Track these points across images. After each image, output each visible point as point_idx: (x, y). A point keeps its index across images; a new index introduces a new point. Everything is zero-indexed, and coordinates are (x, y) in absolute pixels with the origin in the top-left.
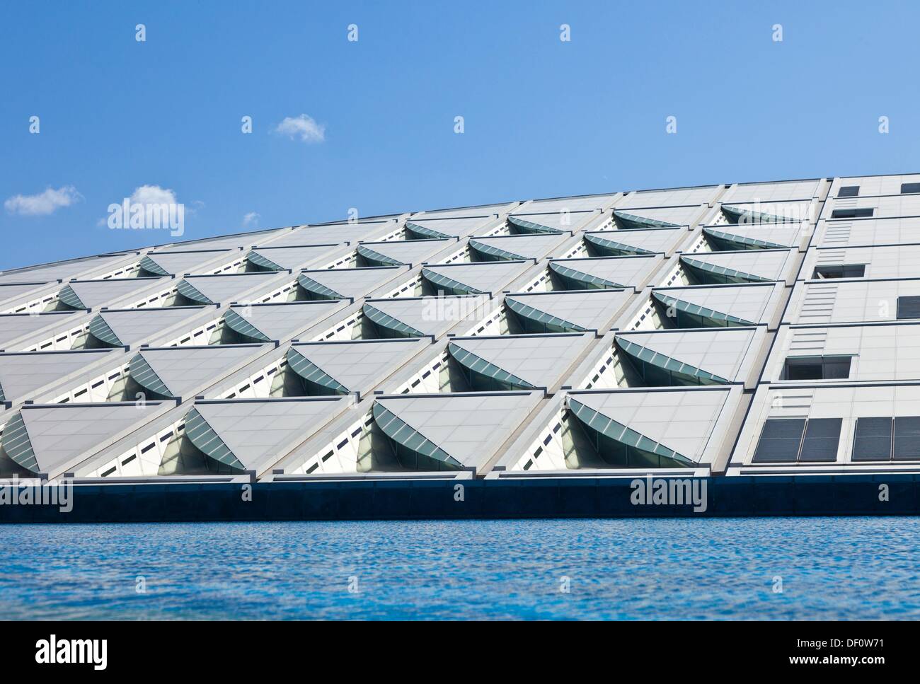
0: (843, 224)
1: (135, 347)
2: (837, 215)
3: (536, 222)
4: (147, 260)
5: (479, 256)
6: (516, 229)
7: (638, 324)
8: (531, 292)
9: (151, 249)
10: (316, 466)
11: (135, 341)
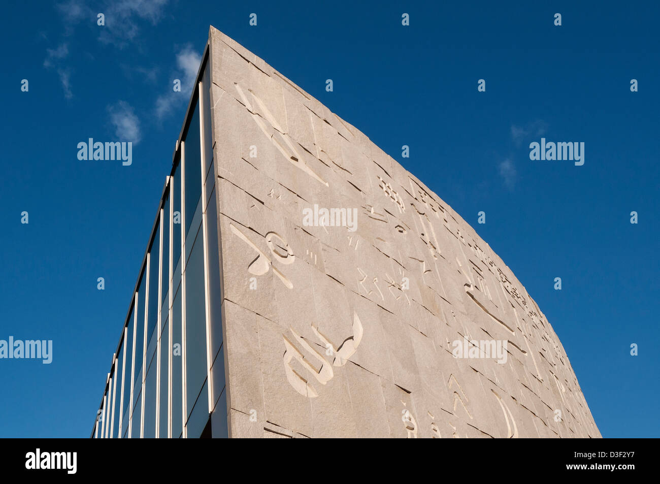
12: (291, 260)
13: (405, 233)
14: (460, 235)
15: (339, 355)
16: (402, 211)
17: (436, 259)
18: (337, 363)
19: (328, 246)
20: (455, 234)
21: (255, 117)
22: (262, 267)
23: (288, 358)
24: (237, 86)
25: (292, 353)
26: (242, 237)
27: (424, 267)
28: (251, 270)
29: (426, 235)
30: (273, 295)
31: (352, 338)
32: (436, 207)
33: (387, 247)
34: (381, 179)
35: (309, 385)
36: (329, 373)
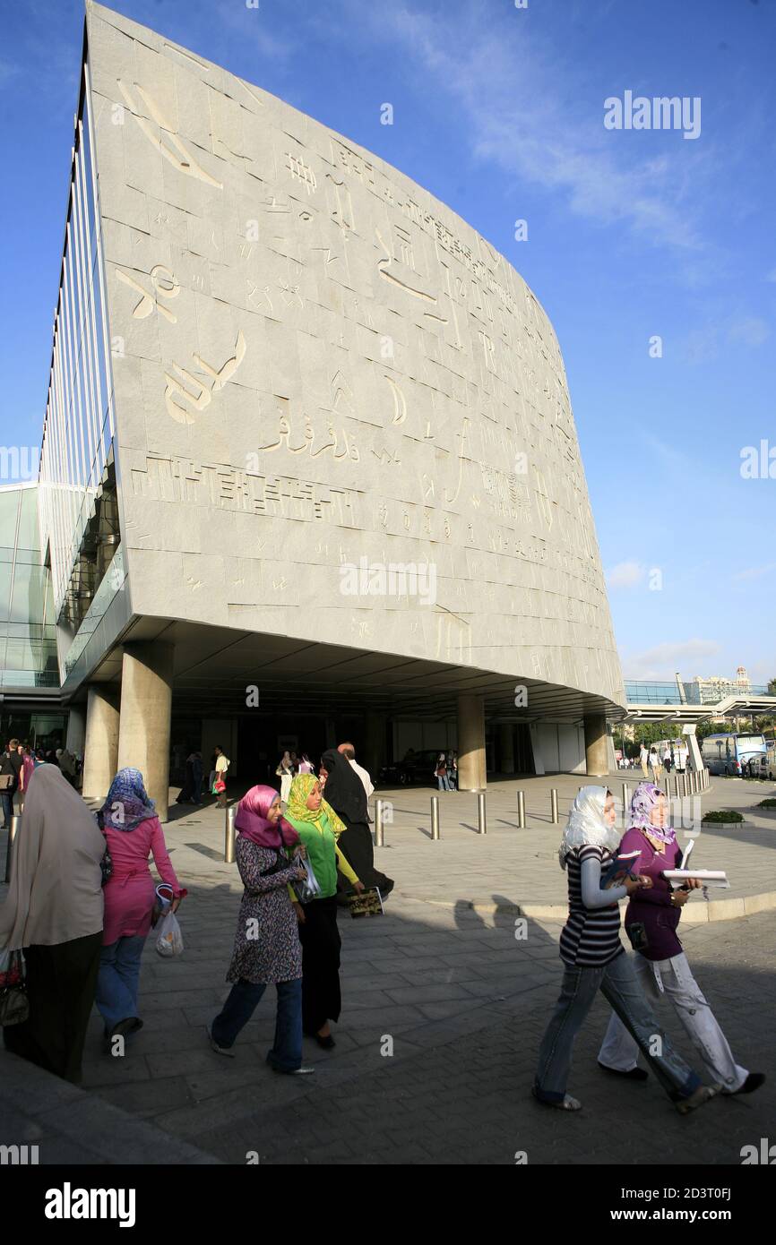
12: (177, 290)
13: (311, 219)
14: (389, 195)
15: (218, 378)
16: (311, 190)
17: (347, 240)
18: (217, 388)
19: (217, 264)
20: (382, 196)
21: (140, 121)
22: (148, 308)
23: (170, 392)
24: (119, 83)
25: (173, 388)
26: (127, 281)
27: (328, 255)
28: (136, 315)
29: (340, 212)
30: (157, 334)
31: (235, 358)
32: (361, 168)
33: (285, 245)
34: (290, 156)
35: (188, 413)
36: (207, 399)
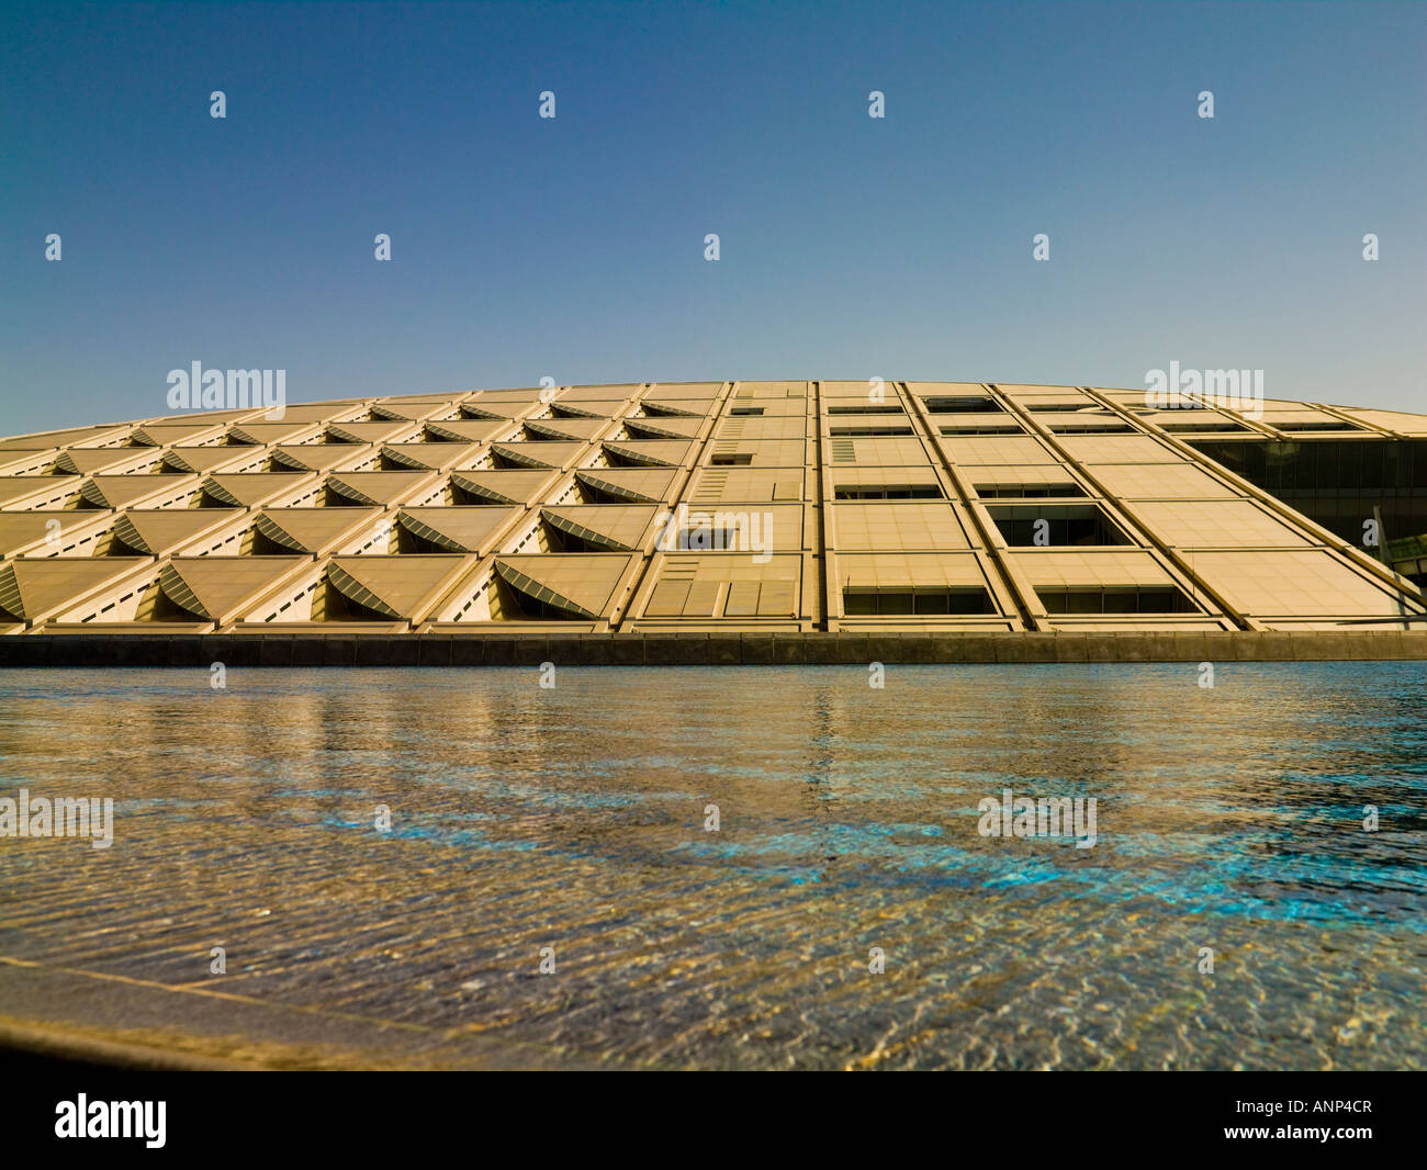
0: (739, 420)
1: (122, 508)
2: (735, 413)
3: (484, 410)
4: (139, 432)
5: (433, 437)
6: (468, 415)
7: (562, 499)
8: (475, 469)
9: (144, 422)
10: (274, 615)
11: (121, 502)
